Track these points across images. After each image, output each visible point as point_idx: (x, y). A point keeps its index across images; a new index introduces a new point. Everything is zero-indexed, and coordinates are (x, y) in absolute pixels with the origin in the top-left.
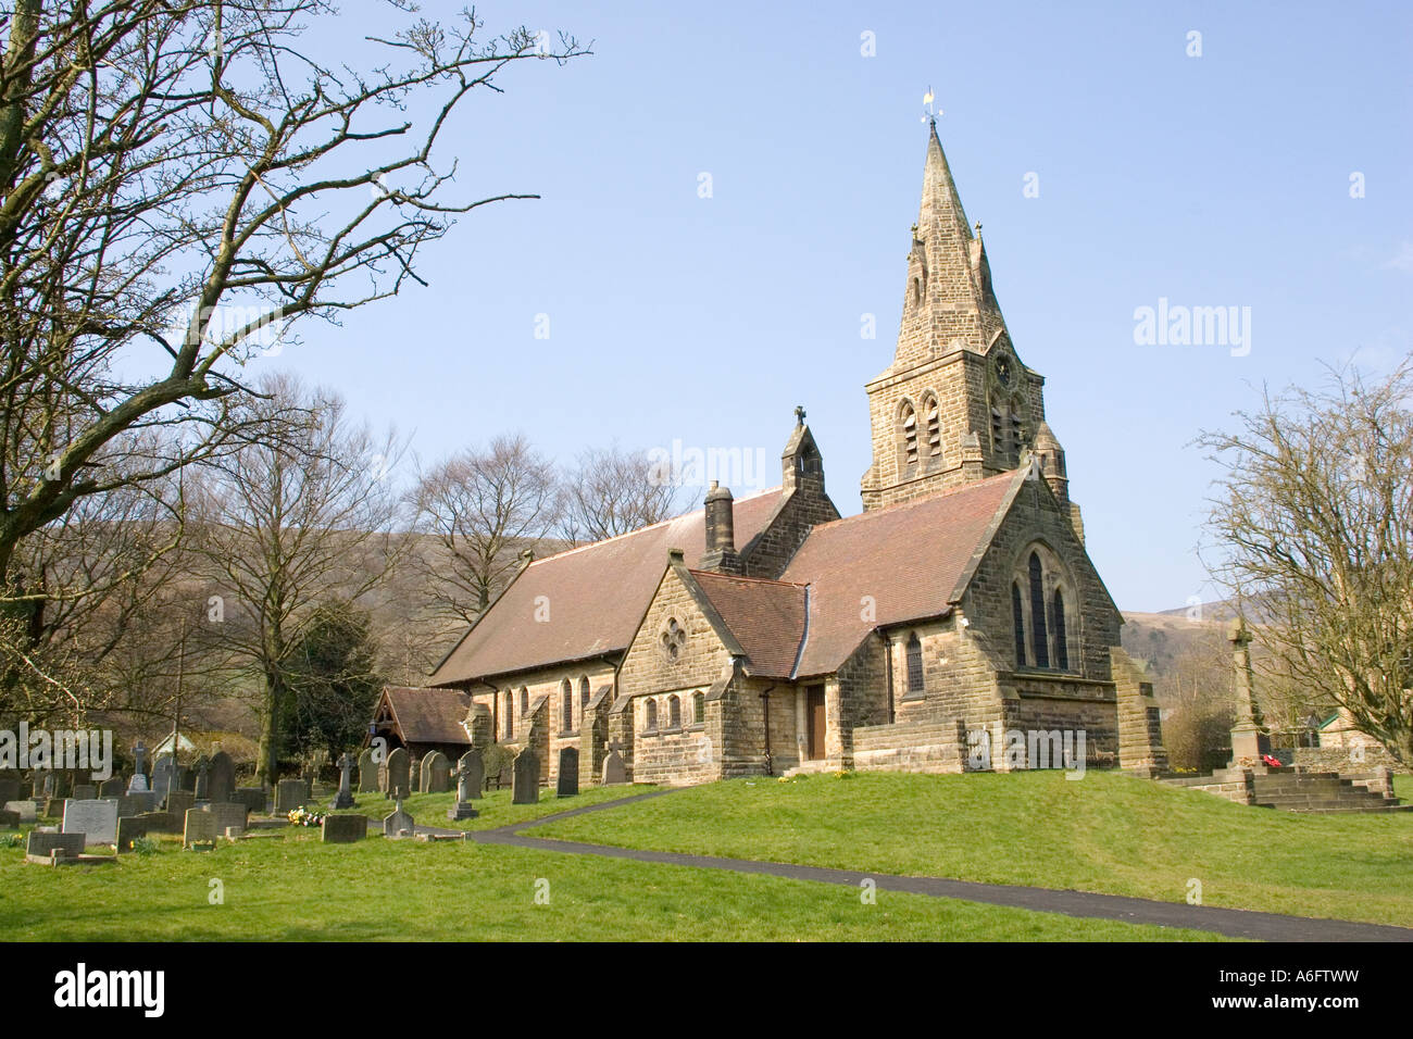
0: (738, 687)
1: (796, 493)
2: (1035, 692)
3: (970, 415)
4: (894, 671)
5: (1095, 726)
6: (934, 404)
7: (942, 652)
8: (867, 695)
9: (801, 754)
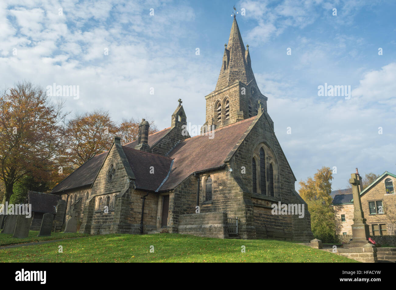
0: (131, 193)
1: (175, 128)
2: (260, 204)
3: (240, 104)
4: (200, 191)
5: (284, 221)
6: (228, 102)
7: (221, 184)
8: (187, 201)
9: (158, 225)
